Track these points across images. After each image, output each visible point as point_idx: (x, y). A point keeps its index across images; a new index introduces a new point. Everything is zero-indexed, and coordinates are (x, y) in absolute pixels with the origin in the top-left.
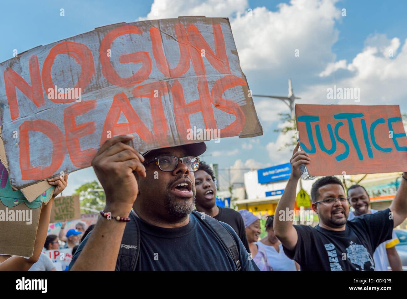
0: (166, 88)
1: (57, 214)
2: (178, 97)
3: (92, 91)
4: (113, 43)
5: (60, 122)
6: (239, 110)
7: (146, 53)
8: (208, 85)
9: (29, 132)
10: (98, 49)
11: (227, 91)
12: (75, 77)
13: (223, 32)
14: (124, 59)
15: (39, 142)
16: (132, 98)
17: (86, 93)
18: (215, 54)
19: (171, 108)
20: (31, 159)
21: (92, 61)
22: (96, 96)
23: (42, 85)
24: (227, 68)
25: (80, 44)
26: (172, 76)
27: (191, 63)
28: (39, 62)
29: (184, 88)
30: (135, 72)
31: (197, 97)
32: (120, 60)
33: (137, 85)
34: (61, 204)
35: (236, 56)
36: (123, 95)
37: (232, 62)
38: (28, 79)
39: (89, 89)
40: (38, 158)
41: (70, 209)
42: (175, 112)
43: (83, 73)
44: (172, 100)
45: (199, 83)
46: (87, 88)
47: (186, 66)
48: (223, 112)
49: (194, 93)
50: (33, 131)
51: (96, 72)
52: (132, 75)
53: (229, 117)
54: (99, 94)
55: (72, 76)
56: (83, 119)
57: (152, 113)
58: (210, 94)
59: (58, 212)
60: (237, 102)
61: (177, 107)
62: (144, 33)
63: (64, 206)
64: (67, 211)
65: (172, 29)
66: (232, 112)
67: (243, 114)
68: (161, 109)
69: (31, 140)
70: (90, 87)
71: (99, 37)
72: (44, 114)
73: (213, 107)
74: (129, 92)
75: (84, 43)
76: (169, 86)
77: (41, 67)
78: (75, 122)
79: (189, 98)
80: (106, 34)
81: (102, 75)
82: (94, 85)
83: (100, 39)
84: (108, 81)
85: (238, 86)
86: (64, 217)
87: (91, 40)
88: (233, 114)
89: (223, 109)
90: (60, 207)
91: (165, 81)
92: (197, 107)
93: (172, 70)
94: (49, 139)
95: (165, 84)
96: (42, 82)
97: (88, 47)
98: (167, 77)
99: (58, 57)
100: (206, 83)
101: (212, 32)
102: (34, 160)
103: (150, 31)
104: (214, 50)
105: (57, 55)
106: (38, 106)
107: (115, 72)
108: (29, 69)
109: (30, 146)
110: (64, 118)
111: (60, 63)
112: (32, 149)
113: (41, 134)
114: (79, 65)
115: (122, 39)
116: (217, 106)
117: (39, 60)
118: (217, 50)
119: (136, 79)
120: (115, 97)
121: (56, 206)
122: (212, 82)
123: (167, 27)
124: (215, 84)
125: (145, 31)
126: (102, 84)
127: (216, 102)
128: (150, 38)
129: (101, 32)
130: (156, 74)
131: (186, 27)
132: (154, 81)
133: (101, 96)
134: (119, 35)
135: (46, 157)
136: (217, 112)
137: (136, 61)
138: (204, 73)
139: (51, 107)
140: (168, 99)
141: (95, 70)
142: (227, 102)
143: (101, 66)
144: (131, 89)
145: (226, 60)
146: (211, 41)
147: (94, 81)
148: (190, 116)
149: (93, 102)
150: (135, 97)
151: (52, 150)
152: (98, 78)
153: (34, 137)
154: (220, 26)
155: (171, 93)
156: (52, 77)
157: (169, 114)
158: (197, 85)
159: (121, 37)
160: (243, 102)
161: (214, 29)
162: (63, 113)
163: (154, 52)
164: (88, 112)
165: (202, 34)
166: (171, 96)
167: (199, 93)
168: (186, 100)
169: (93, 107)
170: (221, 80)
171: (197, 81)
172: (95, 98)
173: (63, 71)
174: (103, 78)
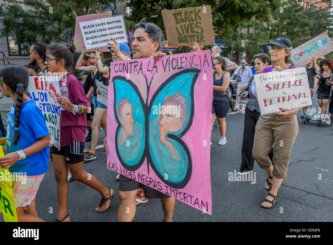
1: (180, 35)
34: (183, 21)
41: (196, 29)
59: (181, 32)
63: (187, 23)
64: (193, 32)
86: (189, 38)
90: (182, 24)
121: (177, 23)
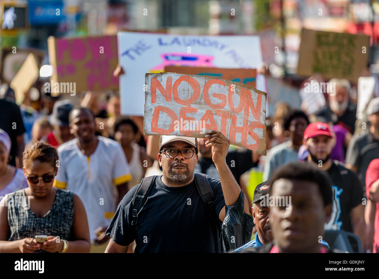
0: (230, 116)
2: (234, 122)
3: (197, 104)
4: (211, 86)
5: (178, 113)
6: (258, 140)
7: (225, 96)
8: (248, 123)
9: (160, 111)
10: (203, 86)
11: (256, 129)
12: (190, 95)
13: (262, 99)
14: (215, 95)
15: (164, 117)
16: (215, 114)
17: (194, 104)
18: (255, 108)
19: (229, 126)
20: (158, 124)
21: (200, 90)
22: (199, 108)
23: (172, 92)
24: (259, 117)
25: (196, 80)
26: (233, 111)
27: (243, 109)
28: (173, 81)
29: (237, 119)
30: (218, 103)
31: (242, 126)
32: (213, 95)
33: (218, 109)
35: (265, 114)
36: (211, 111)
37: (262, 115)
38: (164, 86)
39: (195, 103)
40: (162, 124)
42: (231, 128)
43: (194, 94)
44: (231, 122)
45: (245, 119)
46: (195, 102)
47: (241, 109)
48: (251, 137)
49: (241, 123)
50: (162, 112)
51: (200, 96)
52: (217, 104)
53: (253, 141)
54: (200, 107)
55: (188, 94)
56: (189, 115)
57: (221, 124)
58: (248, 127)
60: (259, 135)
61: (232, 126)
62: (226, 86)
65: (239, 89)
66: (255, 139)
67: (260, 142)
68: (225, 124)
69: (160, 115)
70: (196, 102)
71: (205, 80)
72: (170, 106)
73: (248, 133)
74: (214, 111)
75: (197, 80)
76: (231, 115)
77: (173, 83)
78: (185, 115)
79: (238, 125)
80: (209, 80)
81: (203, 99)
82: (198, 102)
83: (205, 81)
84: (205, 103)
85: (261, 129)
87: (201, 80)
88: (255, 140)
89: (251, 136)
91: (230, 112)
92: (240, 130)
93: (234, 108)
94: (170, 118)
95: (230, 114)
96: (172, 91)
97: (199, 83)
98: (231, 111)
99: (183, 82)
100: (247, 121)
101: (257, 97)
102: (160, 125)
103: (229, 86)
104: (255, 106)
105: (183, 81)
106: (168, 101)
107: (210, 100)
108: (166, 82)
109: (159, 118)
110: (180, 111)
111: (183, 85)
112: (160, 119)
113: (166, 114)
114: (193, 90)
115: (216, 85)
116: (250, 133)
117: (172, 80)
118: (257, 107)
119: (218, 106)
120: (207, 111)
122: (250, 121)
123: (237, 87)
124: (252, 123)
125: (227, 85)
126: (202, 103)
127: (249, 131)
128: (228, 90)
129: (207, 78)
130: (227, 108)
131: (246, 90)
132: (226, 111)
133: (201, 108)
134: (215, 83)
135: (167, 125)
136: (249, 136)
137: (220, 98)
138: (248, 116)
139: (174, 104)
140: (229, 121)
141: (200, 95)
142: (254, 134)
143: (203, 94)
144: (215, 110)
145: (259, 113)
146: (255, 101)
147: (199, 100)
148: (237, 133)
149: (197, 109)
150: (216, 114)
151: (170, 123)
152: (201, 100)
153: (162, 114)
154: (261, 96)
155: (231, 119)
156: (178, 90)
157: (228, 128)
158: (243, 120)
159: (216, 84)
160: (261, 137)
161: (258, 96)
162: (180, 109)
163: (228, 97)
164: (193, 113)
165: (252, 97)
166: (231, 120)
167: (243, 124)
168: (237, 125)
169: (196, 112)
170: (255, 122)
171: (244, 118)
172: (198, 108)
173: (184, 89)
174: (203, 100)
